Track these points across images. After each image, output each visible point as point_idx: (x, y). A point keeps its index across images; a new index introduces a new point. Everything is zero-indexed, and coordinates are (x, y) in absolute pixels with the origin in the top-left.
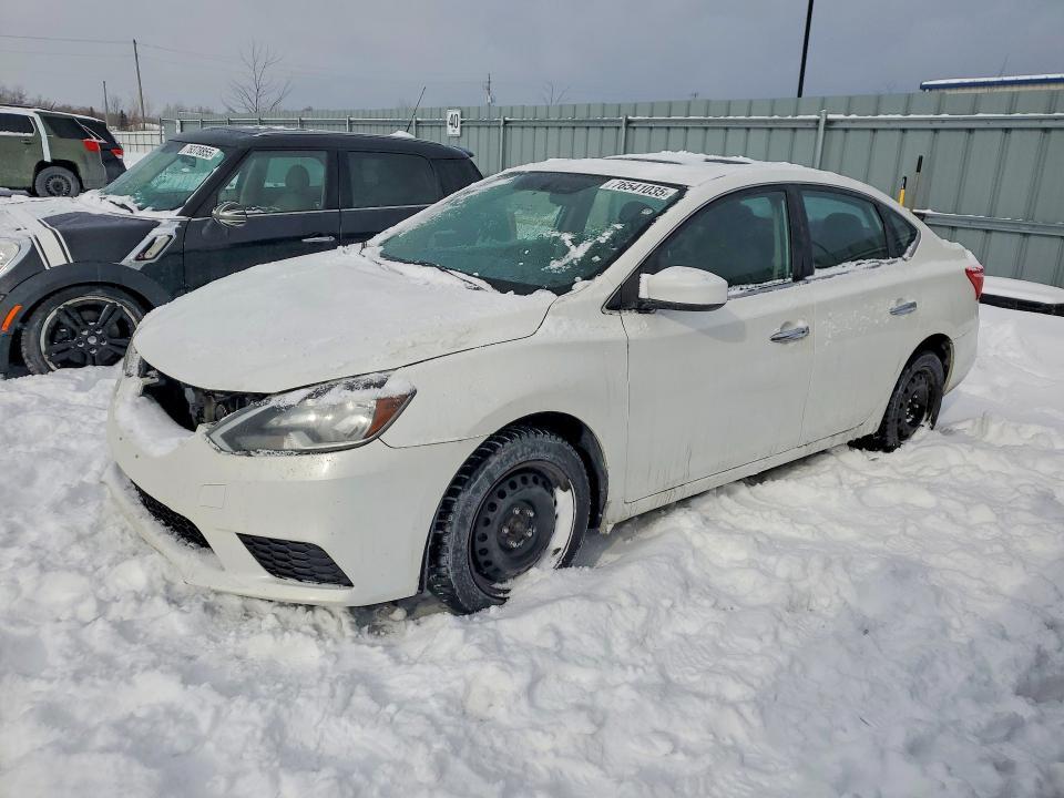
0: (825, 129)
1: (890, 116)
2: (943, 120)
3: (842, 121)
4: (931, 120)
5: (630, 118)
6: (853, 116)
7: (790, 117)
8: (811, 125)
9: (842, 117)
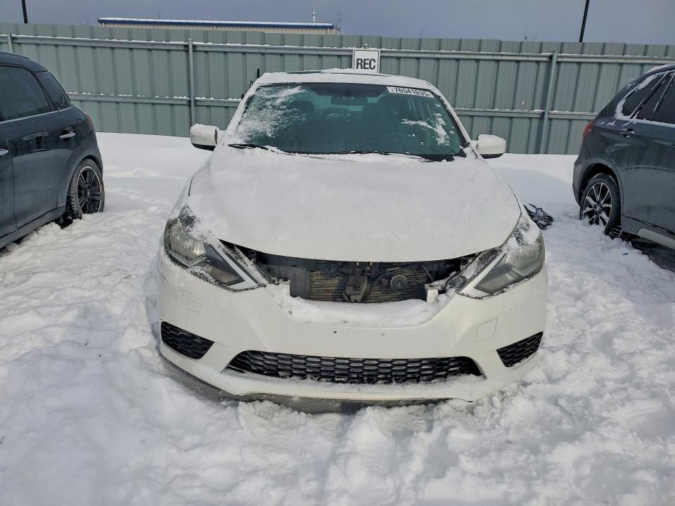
0: (194, 51)
1: (234, 44)
2: (266, 48)
3: (202, 46)
4: (259, 48)
5: (13, 35)
6: (210, 44)
7: (164, 42)
8: (182, 48)
9: (202, 43)
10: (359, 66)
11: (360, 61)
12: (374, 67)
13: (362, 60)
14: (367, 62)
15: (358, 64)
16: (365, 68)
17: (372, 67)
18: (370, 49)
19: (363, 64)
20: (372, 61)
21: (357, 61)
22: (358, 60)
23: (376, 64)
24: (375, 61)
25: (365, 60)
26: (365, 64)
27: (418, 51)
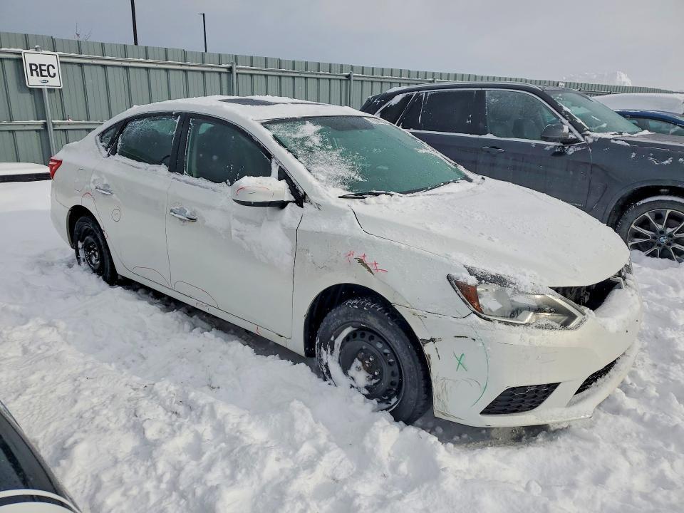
10: (34, 73)
11: (34, 67)
12: (55, 74)
13: (36, 65)
14: (43, 68)
15: (31, 70)
16: (42, 76)
17: (52, 75)
18: (44, 52)
19: (38, 70)
20: (51, 67)
21: (31, 67)
22: (31, 65)
23: (56, 71)
24: (54, 68)
25: (40, 65)
26: (41, 70)
27: (102, 57)
